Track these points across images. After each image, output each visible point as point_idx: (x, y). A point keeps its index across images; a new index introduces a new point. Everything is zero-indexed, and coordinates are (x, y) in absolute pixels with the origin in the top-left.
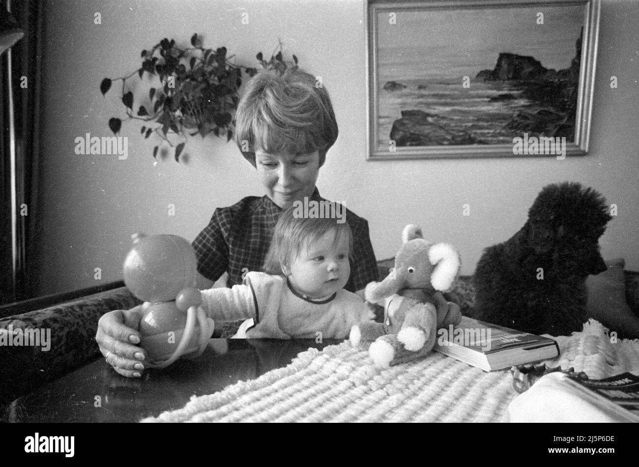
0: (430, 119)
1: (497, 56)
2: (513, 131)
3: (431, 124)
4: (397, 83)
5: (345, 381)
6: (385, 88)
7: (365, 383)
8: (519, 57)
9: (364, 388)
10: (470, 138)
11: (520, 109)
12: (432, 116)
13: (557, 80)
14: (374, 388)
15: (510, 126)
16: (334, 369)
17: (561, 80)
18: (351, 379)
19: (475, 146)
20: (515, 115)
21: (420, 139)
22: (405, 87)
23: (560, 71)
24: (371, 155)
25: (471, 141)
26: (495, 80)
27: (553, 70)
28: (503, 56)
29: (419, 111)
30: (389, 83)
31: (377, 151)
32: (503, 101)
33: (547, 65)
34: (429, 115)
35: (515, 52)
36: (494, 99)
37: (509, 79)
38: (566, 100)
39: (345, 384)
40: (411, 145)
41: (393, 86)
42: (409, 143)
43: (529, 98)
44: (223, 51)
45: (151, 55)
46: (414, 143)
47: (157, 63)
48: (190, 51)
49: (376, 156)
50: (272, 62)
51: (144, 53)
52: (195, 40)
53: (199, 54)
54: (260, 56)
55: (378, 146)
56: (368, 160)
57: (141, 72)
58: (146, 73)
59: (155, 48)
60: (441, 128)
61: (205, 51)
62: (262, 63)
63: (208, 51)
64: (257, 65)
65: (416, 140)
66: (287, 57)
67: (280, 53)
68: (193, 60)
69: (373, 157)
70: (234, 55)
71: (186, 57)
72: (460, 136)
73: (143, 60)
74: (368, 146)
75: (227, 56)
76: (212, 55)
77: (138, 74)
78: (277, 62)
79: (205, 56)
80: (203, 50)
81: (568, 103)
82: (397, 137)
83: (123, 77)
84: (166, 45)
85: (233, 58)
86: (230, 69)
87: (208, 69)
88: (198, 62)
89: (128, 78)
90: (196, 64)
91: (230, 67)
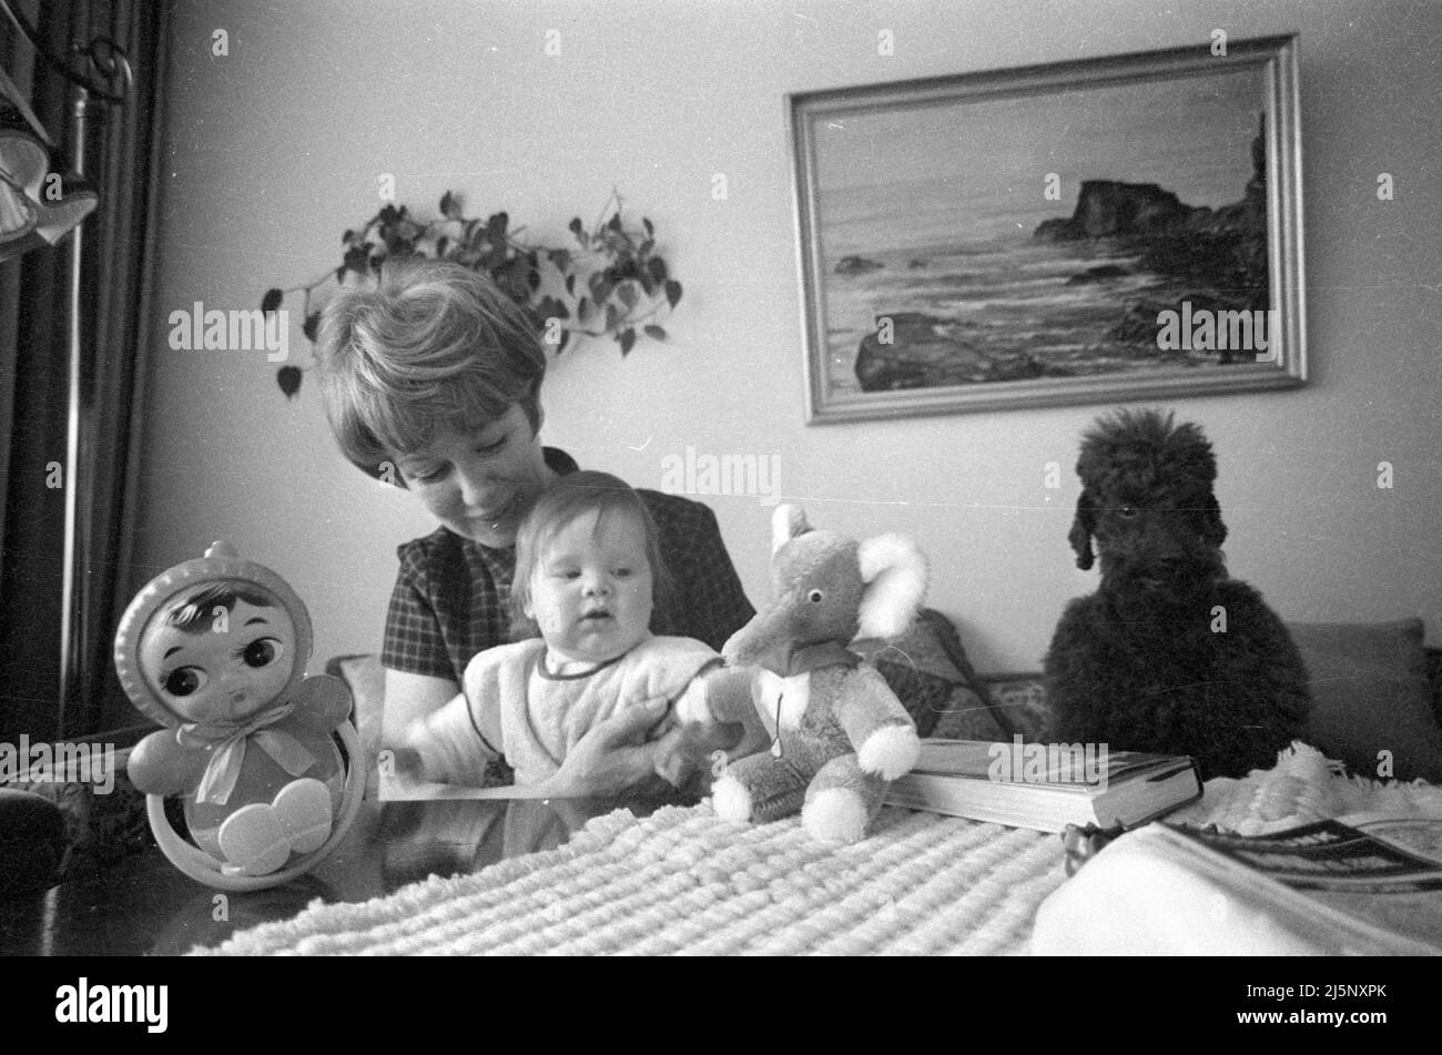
0: (940, 330)
1: (1078, 189)
2: (1126, 344)
3: (943, 340)
5: (677, 874)
6: (838, 271)
7: (724, 877)
8: (1123, 187)
9: (719, 887)
10: (1032, 365)
11: (1139, 295)
12: (944, 322)
13: (1216, 229)
14: (741, 889)
15: (1120, 335)
16: (661, 852)
17: (1228, 228)
18: (694, 872)
19: (1045, 380)
20: (1129, 310)
21: (921, 374)
22: (880, 266)
23: (1222, 211)
24: (815, 412)
25: (1034, 370)
26: (1076, 238)
27: (1206, 209)
28: (1090, 188)
29: (916, 315)
30: (845, 259)
31: (828, 405)
32: (1099, 283)
33: (1191, 198)
34: (935, 321)
35: (1115, 178)
36: (1079, 279)
37: (1107, 235)
38: (1243, 270)
39: (680, 878)
40: (903, 387)
41: (855, 265)
42: (896, 384)
43: (1158, 271)
44: (500, 220)
45: (362, 239)
46: (909, 382)
47: (373, 252)
48: (436, 226)
49: (827, 414)
50: (601, 236)
51: (348, 236)
52: (448, 204)
53: (454, 230)
54: (576, 225)
55: (830, 394)
56: (812, 424)
57: (341, 273)
58: (351, 275)
59: (371, 224)
60: (966, 346)
61: (468, 225)
62: (579, 239)
63: (473, 223)
64: (570, 242)
65: (913, 375)
66: (632, 223)
67: (617, 216)
68: (443, 242)
69: (821, 416)
70: (524, 227)
71: (428, 238)
72: (1009, 362)
73: (347, 248)
74: (808, 395)
75: (510, 228)
76: (481, 230)
77: (335, 276)
78: (611, 234)
79: (468, 233)
80: (463, 221)
81: (1249, 276)
82: (870, 371)
83: (306, 283)
84: (391, 217)
85: (522, 231)
86: (515, 254)
87: (473, 257)
88: (452, 244)
89: (315, 286)
90: (449, 250)
91: (518, 251)
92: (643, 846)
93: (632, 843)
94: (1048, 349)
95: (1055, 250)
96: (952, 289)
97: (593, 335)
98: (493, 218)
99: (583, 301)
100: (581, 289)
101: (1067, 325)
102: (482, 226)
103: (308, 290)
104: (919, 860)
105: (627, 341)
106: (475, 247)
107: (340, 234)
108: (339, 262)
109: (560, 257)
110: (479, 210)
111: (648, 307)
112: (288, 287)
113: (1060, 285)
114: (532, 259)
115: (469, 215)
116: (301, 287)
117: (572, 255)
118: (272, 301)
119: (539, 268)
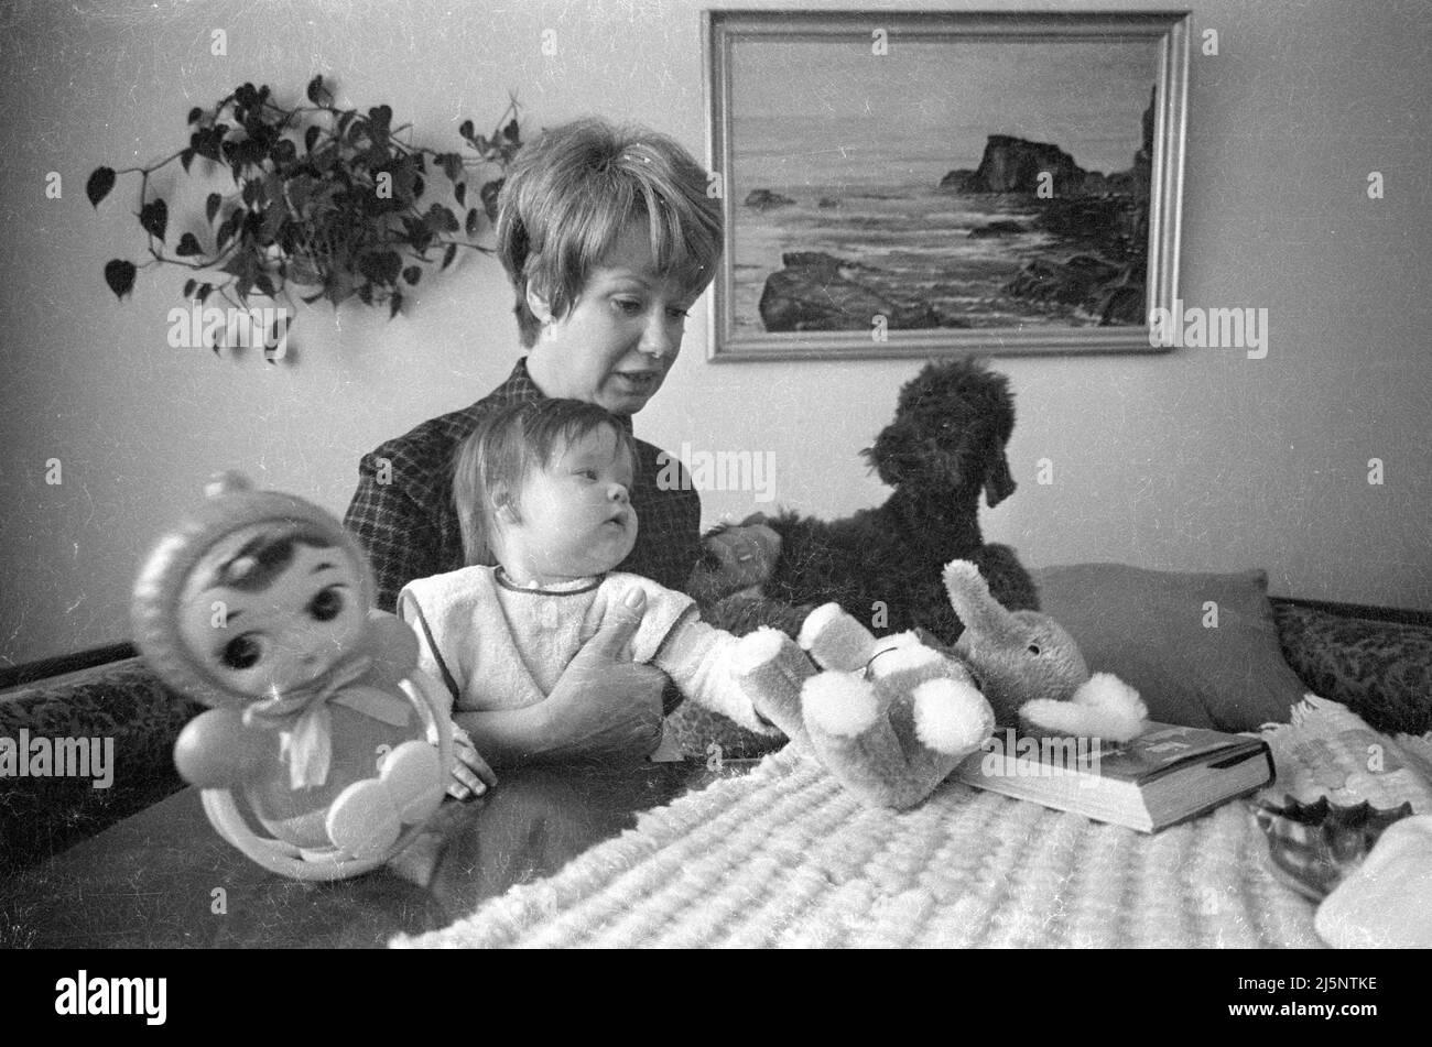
0: (845, 273)
1: (985, 142)
2: (1019, 299)
3: (848, 283)
4: (773, 192)
6: (748, 203)
8: (1026, 144)
10: (931, 313)
11: (1034, 253)
12: (850, 266)
13: (1106, 195)
15: (1014, 289)
17: (1116, 195)
19: (943, 331)
20: (1023, 267)
21: (825, 316)
22: (791, 202)
23: (1112, 177)
24: (718, 350)
25: (934, 320)
26: (980, 190)
27: (1097, 174)
28: (996, 142)
29: (823, 255)
30: (755, 192)
31: (729, 343)
32: (999, 236)
33: (1085, 162)
34: (841, 263)
35: (1018, 135)
36: (981, 232)
37: (1010, 191)
38: (1126, 236)
40: (805, 329)
41: (765, 199)
42: (799, 325)
43: (1050, 230)
44: (382, 114)
45: (214, 119)
46: (812, 323)
47: (226, 137)
48: (304, 114)
49: (729, 351)
50: (495, 142)
51: (195, 115)
52: (318, 90)
53: (325, 120)
54: (467, 129)
55: (734, 330)
56: (715, 361)
57: (187, 157)
58: (198, 160)
59: (223, 104)
60: (868, 290)
61: (340, 116)
62: (470, 144)
63: (350, 114)
64: (460, 146)
65: (814, 317)
66: (530, 131)
67: (514, 123)
68: (312, 133)
69: (723, 354)
70: (410, 125)
71: (295, 127)
72: (908, 310)
73: (194, 128)
74: (712, 331)
75: (394, 123)
76: (357, 123)
77: (178, 160)
78: (506, 142)
79: (342, 125)
80: (335, 112)
81: (1132, 243)
82: (776, 309)
83: (143, 166)
84: (250, 98)
85: (408, 129)
86: (398, 155)
87: (349, 154)
88: (323, 137)
89: (154, 169)
90: (319, 142)
91: (399, 150)
94: (948, 299)
95: (958, 202)
96: (860, 232)
97: (483, 250)
98: (373, 111)
99: (473, 214)
100: (473, 199)
101: (964, 277)
102: (358, 118)
103: (145, 173)
106: (351, 142)
107: (185, 113)
108: (186, 144)
109: (450, 162)
110: (355, 99)
112: (122, 169)
113: (961, 236)
114: (419, 158)
115: (345, 103)
116: (137, 169)
117: (464, 162)
118: (101, 183)
119: (424, 172)
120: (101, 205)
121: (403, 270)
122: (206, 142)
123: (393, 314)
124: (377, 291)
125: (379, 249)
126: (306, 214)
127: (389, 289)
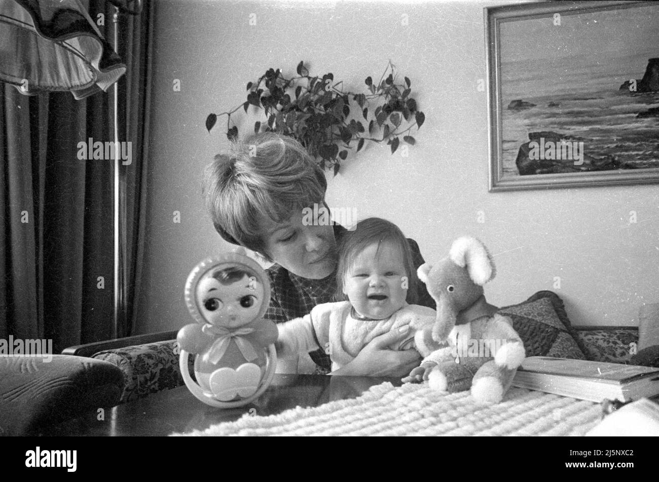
4: (523, 101)
5: (413, 413)
6: (509, 108)
7: (436, 415)
9: (433, 419)
10: (614, 162)
12: (567, 137)
14: (444, 420)
16: (405, 403)
18: (421, 412)
19: (620, 171)
21: (553, 165)
22: (533, 105)
24: (494, 185)
25: (615, 165)
26: (645, 91)
28: (653, 62)
29: (551, 132)
30: (513, 102)
31: (500, 181)
34: (561, 136)
36: (644, 114)
39: (415, 414)
40: (542, 173)
41: (519, 105)
42: (538, 171)
44: (329, 77)
45: (257, 87)
46: (545, 170)
47: (262, 95)
48: (295, 80)
49: (498, 186)
50: (382, 87)
51: (250, 85)
52: (302, 68)
53: (305, 82)
54: (369, 81)
55: (502, 176)
56: (491, 192)
57: (246, 106)
58: (251, 106)
59: (262, 79)
61: (311, 79)
62: (370, 89)
63: (315, 79)
64: (365, 90)
65: (547, 166)
66: (399, 80)
67: (391, 76)
68: (299, 89)
69: (497, 187)
70: (341, 82)
71: (291, 87)
72: (601, 160)
73: (249, 92)
74: (490, 176)
75: (334, 82)
76: (318, 83)
77: (243, 107)
78: (388, 85)
79: (312, 84)
80: (309, 78)
82: (524, 164)
83: (228, 111)
84: (272, 75)
85: (341, 84)
86: (337, 97)
87: (314, 98)
88: (303, 91)
89: (233, 112)
90: (301, 93)
91: (338, 94)
92: (397, 400)
93: (392, 398)
97: (377, 141)
98: (325, 76)
99: (372, 122)
100: (371, 116)
102: (319, 80)
103: (229, 115)
104: (531, 413)
105: (395, 145)
106: (316, 93)
107: (245, 85)
108: (245, 99)
109: (360, 98)
110: (317, 72)
111: (406, 126)
112: (219, 114)
114: (345, 99)
115: (312, 74)
116: (225, 113)
117: (366, 98)
118: (211, 121)
119: (349, 104)
120: (211, 131)
121: (339, 152)
122: (254, 98)
123: (335, 174)
124: (327, 163)
125: (328, 143)
126: (295, 129)
127: (333, 162)
